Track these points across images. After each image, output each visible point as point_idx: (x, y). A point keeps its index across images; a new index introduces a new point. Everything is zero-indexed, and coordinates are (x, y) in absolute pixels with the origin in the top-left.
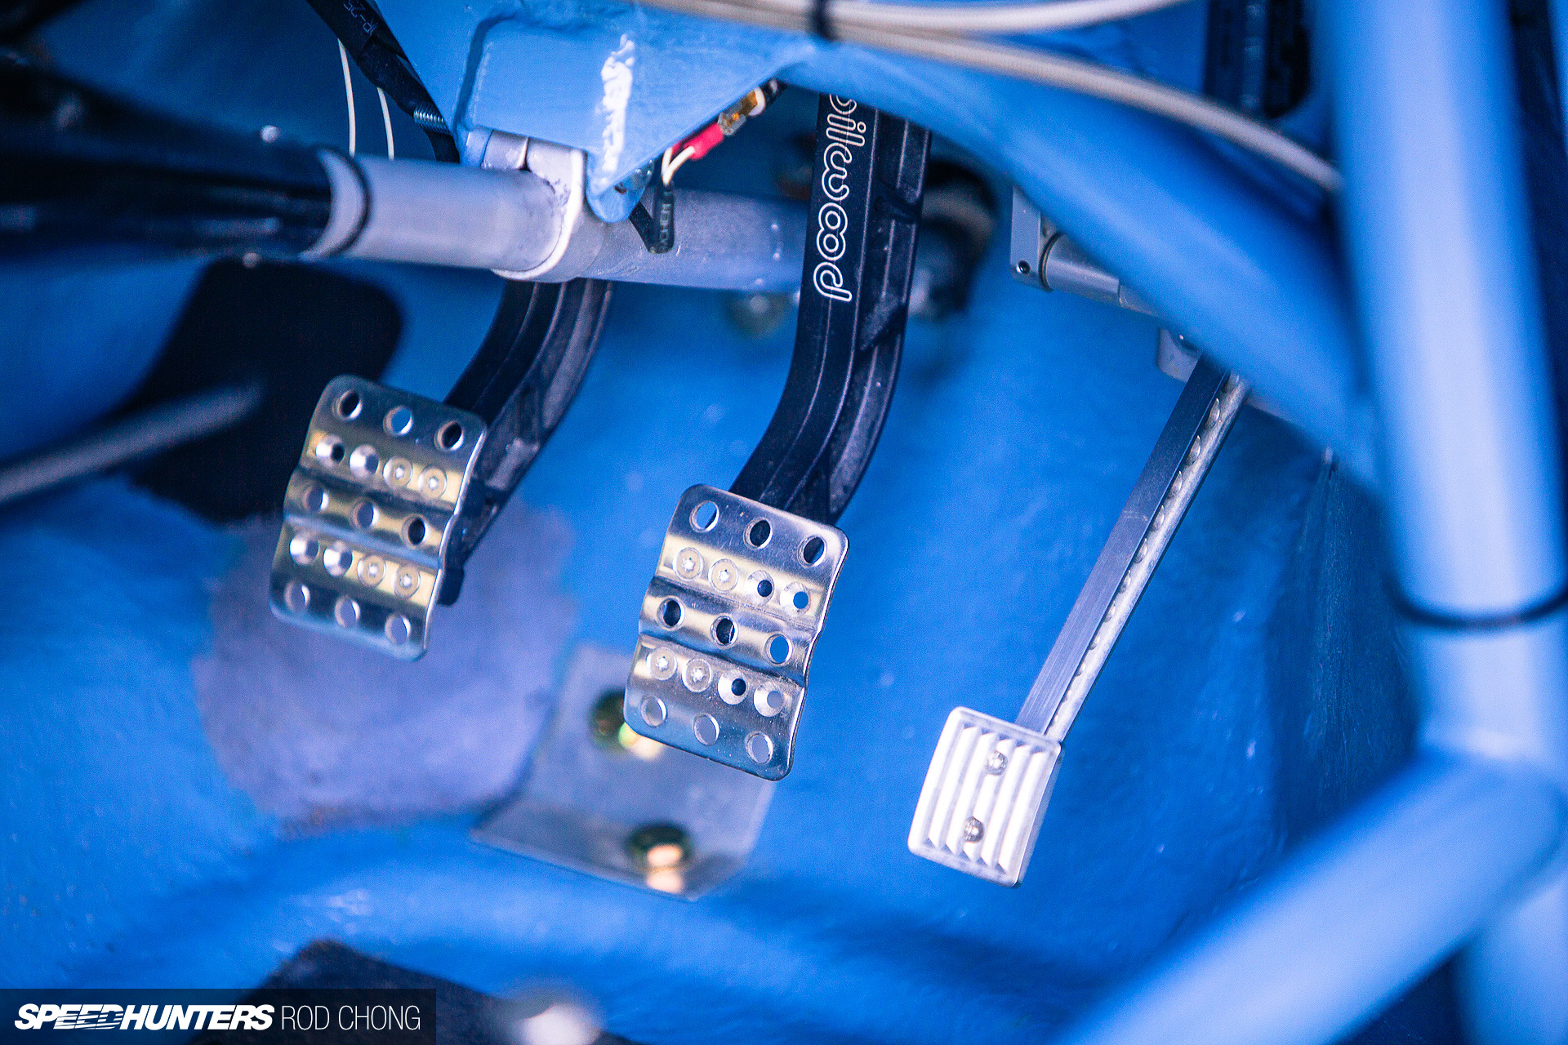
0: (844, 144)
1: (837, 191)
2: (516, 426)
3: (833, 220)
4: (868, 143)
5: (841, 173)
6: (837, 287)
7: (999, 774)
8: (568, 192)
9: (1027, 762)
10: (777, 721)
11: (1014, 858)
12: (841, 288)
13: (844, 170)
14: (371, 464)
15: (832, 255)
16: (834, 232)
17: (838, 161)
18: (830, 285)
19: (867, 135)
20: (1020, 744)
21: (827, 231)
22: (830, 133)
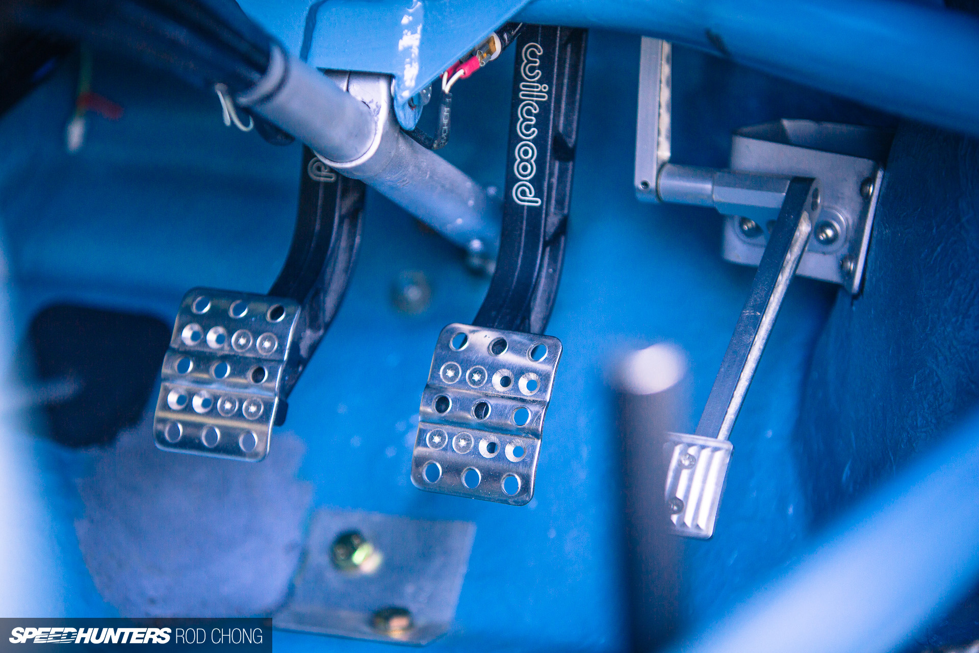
0: (532, 100)
1: (528, 133)
2: (308, 320)
3: (526, 153)
4: (550, 97)
5: (531, 120)
6: (530, 197)
7: (691, 468)
8: (379, 107)
9: (711, 459)
10: (523, 464)
11: (709, 519)
12: (534, 197)
13: (533, 118)
14: (220, 339)
15: (526, 176)
16: (527, 161)
17: (529, 112)
18: (526, 196)
19: (549, 93)
20: (703, 447)
21: (522, 160)
22: (523, 95)
